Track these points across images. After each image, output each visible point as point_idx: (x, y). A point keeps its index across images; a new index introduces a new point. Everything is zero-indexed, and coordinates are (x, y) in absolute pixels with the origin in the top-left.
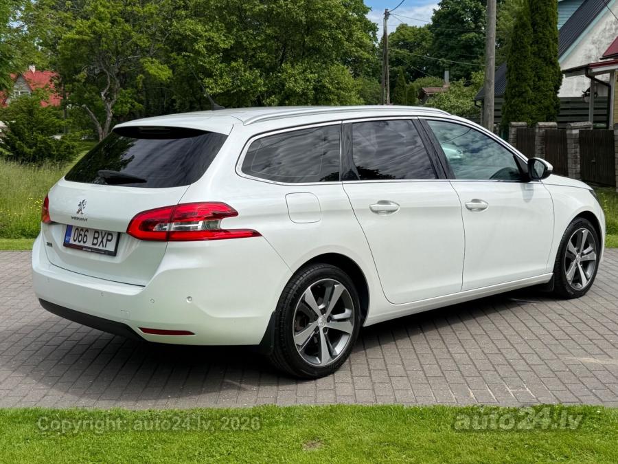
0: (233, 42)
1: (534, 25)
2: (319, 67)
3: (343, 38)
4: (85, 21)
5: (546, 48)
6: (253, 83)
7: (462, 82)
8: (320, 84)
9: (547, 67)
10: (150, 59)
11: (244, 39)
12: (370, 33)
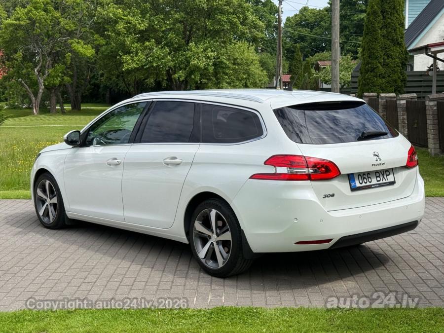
0: (147, 25)
1: (383, 12)
2: (218, 46)
3: (238, 22)
4: (22, 9)
5: (393, 31)
6: (163, 59)
7: (349, 57)
8: (219, 60)
9: (395, 48)
10: (77, 40)
11: (156, 22)
12: (276, 15)
